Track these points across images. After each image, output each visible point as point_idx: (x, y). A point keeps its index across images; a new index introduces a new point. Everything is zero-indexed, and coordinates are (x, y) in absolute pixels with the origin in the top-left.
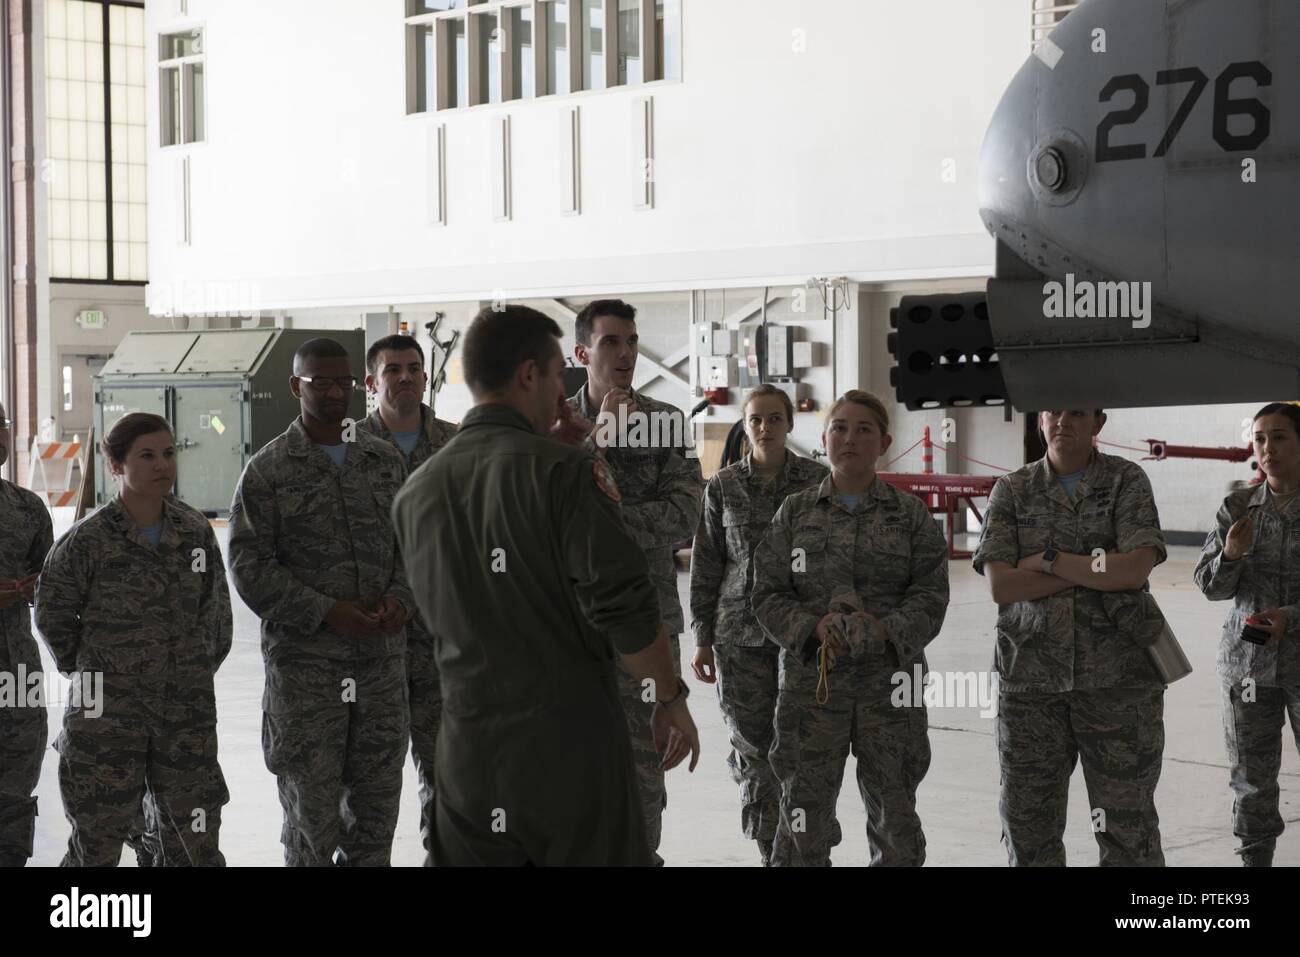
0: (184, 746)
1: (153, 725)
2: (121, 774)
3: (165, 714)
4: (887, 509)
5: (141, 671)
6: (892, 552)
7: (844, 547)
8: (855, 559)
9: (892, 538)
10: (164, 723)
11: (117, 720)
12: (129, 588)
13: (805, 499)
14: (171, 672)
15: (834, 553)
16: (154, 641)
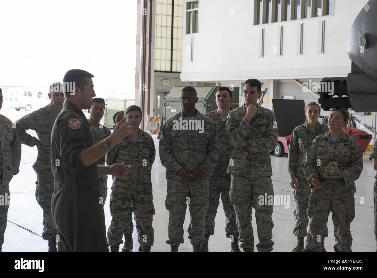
0: (142, 198)
1: (133, 191)
2: (124, 204)
3: (136, 188)
4: (345, 142)
5: (130, 176)
6: (345, 154)
7: (330, 152)
8: (333, 156)
9: (345, 150)
10: (136, 191)
11: (124, 189)
12: (127, 153)
13: (321, 137)
14: (138, 177)
15: (328, 154)
16: (134, 168)
